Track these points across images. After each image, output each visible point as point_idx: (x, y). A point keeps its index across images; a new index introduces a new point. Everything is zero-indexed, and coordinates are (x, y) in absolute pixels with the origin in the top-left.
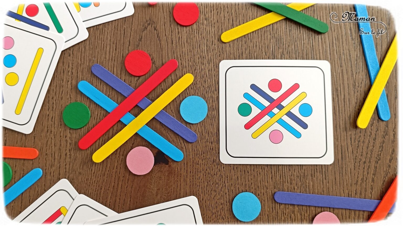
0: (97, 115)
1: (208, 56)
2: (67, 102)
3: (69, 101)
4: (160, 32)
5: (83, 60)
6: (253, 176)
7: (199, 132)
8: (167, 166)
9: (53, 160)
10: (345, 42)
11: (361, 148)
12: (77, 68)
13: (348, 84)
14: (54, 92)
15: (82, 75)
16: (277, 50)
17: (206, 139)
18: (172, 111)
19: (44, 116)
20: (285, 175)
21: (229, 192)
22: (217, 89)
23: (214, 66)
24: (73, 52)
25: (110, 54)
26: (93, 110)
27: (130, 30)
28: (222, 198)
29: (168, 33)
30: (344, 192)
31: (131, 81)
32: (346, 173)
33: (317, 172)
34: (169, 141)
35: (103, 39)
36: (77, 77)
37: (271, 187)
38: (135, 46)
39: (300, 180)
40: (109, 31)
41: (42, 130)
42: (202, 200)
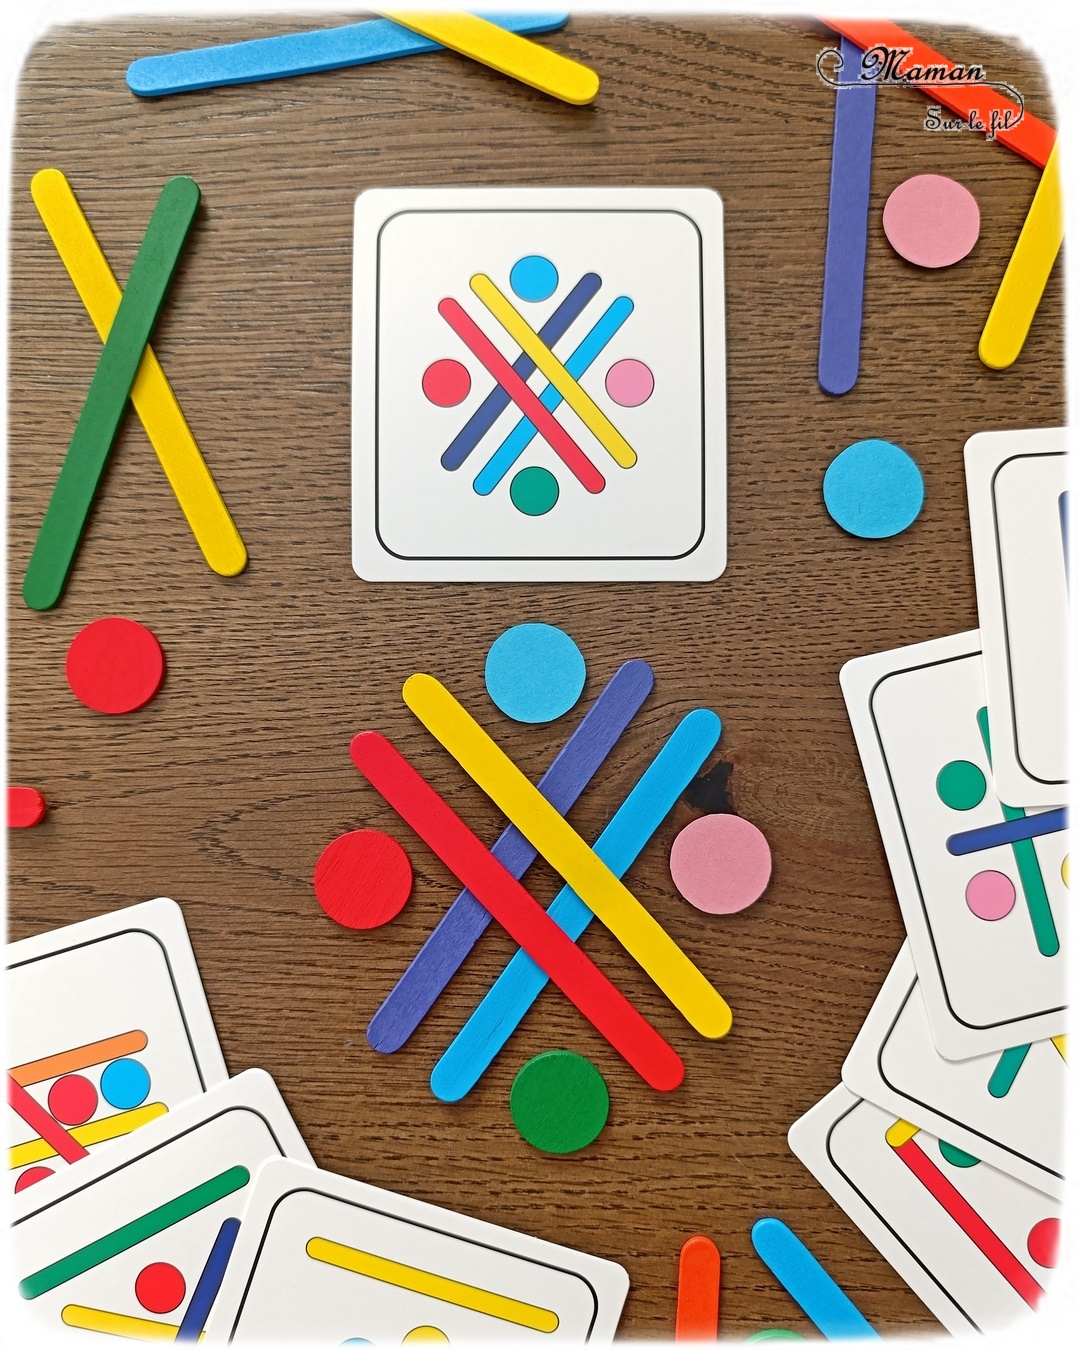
0: (555, 1025)
1: (335, 623)
2: (511, 1140)
3: (508, 1131)
4: (246, 802)
5: (354, 1087)
6: (767, 468)
7: (614, 655)
8: (737, 767)
9: (723, 1182)
10: (290, 137)
11: (664, 95)
12: (383, 1107)
13: (440, 130)
14: (471, 1188)
15: (409, 1086)
16: (315, 373)
17: (640, 630)
18: (540, 753)
19: (561, 1221)
20: (762, 357)
21: (823, 551)
22: (460, 589)
23: (376, 601)
24: (320, 1126)
25: (331, 987)
26: (538, 1042)
27: (239, 912)
28: (845, 573)
29: (249, 771)
30: (816, 160)
31: (432, 905)
32: (751, 151)
33: (747, 248)
34: (650, 761)
35: (273, 1014)
36: (417, 1105)
37: (803, 405)
38: (298, 892)
39: (776, 305)
40: (239, 992)
41: (613, 1227)
42: (853, 645)
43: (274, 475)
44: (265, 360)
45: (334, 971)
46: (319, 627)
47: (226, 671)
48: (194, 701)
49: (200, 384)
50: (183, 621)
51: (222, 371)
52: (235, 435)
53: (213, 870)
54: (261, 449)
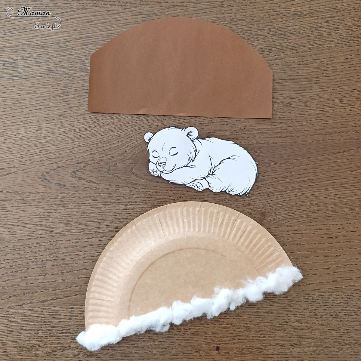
43: (51, 95)
44: (46, 69)
45: (74, 205)
46: (64, 128)
47: (44, 140)
48: (37, 147)
49: (32, 76)
50: (33, 130)
51: (37, 73)
52: (41, 87)
53: (45, 185)
54: (47, 90)
